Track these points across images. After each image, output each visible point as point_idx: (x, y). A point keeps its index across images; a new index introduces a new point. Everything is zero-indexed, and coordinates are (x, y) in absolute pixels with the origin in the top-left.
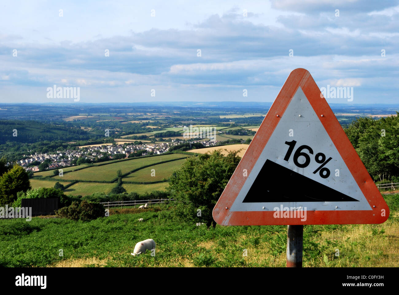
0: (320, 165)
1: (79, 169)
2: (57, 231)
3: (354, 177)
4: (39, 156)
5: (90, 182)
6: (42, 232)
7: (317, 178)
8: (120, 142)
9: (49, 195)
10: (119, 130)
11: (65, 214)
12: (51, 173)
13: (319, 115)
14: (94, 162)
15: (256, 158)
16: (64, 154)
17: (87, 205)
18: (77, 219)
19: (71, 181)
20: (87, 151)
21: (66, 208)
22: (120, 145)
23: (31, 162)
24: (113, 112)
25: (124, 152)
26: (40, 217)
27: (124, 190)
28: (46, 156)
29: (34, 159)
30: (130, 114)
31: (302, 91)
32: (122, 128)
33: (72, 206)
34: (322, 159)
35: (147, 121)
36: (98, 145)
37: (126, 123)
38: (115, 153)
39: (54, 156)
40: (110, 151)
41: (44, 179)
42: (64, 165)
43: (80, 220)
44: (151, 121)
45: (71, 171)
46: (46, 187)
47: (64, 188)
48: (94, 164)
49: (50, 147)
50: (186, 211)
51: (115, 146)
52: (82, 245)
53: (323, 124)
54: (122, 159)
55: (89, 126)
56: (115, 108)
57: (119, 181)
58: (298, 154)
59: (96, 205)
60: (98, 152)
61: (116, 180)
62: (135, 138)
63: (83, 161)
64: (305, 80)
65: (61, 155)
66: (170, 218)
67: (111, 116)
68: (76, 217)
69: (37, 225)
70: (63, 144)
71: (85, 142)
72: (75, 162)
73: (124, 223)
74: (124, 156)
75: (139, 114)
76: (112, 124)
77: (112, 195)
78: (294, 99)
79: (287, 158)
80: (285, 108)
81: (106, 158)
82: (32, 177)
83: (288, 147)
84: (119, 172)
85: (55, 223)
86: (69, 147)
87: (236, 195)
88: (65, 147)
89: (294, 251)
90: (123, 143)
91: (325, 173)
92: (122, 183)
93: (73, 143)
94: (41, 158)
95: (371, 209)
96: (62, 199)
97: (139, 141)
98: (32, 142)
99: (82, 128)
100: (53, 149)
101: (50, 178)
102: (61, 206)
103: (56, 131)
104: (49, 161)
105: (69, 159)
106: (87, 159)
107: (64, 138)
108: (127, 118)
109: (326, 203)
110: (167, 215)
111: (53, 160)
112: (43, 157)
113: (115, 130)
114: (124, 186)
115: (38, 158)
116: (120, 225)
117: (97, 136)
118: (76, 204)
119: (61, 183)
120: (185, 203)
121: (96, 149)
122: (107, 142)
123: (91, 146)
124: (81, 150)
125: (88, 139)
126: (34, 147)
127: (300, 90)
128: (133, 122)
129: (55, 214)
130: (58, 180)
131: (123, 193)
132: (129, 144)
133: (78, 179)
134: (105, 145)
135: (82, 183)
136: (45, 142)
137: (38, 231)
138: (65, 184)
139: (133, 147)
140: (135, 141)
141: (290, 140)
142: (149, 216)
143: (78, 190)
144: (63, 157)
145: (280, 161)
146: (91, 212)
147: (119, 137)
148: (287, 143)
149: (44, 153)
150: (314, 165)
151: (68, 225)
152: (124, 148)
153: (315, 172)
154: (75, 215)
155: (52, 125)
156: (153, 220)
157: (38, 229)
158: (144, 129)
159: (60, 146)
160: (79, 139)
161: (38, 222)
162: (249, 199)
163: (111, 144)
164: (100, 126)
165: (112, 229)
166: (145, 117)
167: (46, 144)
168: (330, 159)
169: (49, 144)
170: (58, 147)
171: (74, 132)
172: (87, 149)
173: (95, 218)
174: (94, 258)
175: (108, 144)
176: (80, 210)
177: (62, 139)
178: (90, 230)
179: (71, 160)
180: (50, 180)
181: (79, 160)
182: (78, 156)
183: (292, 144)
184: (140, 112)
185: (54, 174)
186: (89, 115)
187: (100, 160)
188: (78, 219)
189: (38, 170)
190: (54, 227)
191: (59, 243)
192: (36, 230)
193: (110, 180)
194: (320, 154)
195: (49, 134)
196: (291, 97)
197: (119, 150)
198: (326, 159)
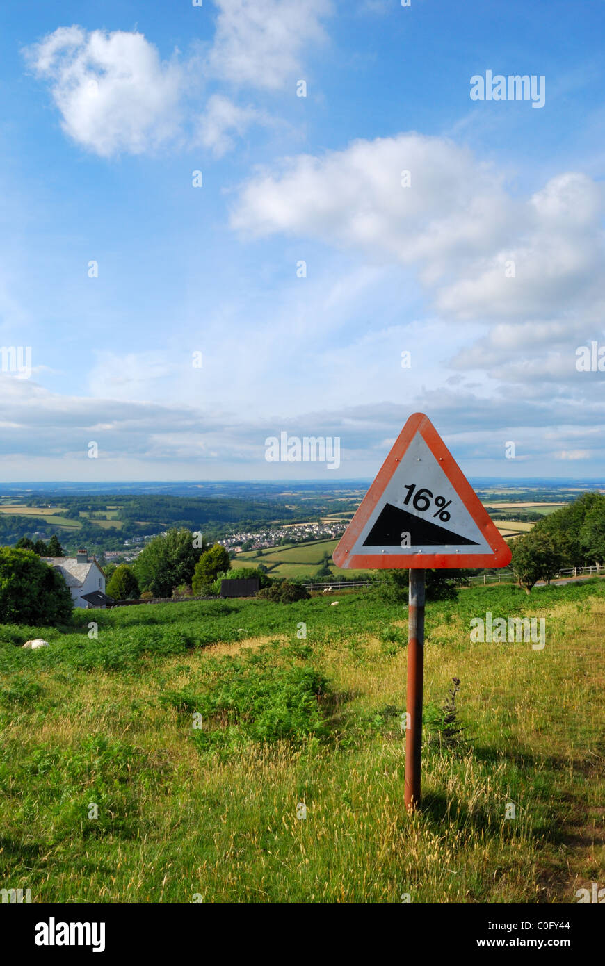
0: (440, 508)
1: (284, 550)
2: (255, 612)
3: (475, 520)
4: (242, 536)
5: (295, 563)
6: (241, 613)
7: (437, 521)
8: (326, 521)
9: (250, 576)
10: (324, 508)
11: (265, 595)
12: (254, 553)
13: (438, 459)
14: (299, 542)
15: (376, 502)
16: (267, 534)
17: (289, 587)
18: (278, 602)
19: (275, 562)
20: (291, 530)
21: (267, 589)
22: (326, 524)
23: (233, 542)
24: (319, 490)
25: (330, 532)
26: (239, 598)
27: (331, 573)
28: (250, 537)
29: (236, 539)
30: (336, 491)
31: (420, 435)
32: (328, 507)
33: (273, 587)
34: (442, 502)
35: (355, 499)
36: (303, 525)
37: (332, 500)
38: (321, 533)
39: (258, 536)
40: (316, 531)
41: (247, 560)
42: (268, 545)
43: (280, 603)
44: (359, 499)
45: (275, 552)
46: (246, 568)
47: (267, 570)
48: (299, 544)
49: (252, 527)
50: (390, 592)
51: (321, 525)
52: (278, 626)
53: (442, 468)
54: (329, 539)
55: (294, 504)
56: (320, 485)
57: (325, 562)
58: (417, 497)
59: (298, 587)
60: (303, 532)
61: (323, 561)
62: (342, 517)
63: (287, 542)
64: (423, 425)
65: (264, 534)
66: (373, 599)
67: (317, 493)
68: (277, 599)
69: (236, 606)
70: (267, 523)
71: (289, 521)
72: (279, 542)
73: (326, 606)
74: (331, 536)
75: (346, 491)
76: (318, 502)
77: (316, 578)
78: (412, 443)
79: (406, 502)
80: (403, 453)
81: (312, 538)
82: (234, 558)
83: (407, 490)
84: (326, 553)
85: (255, 604)
86: (273, 527)
87: (356, 538)
88: (269, 526)
89: (416, 595)
90: (329, 522)
91: (445, 516)
92: (328, 565)
93: (277, 522)
94: (244, 538)
95: (493, 553)
96: (263, 580)
97: (346, 520)
98: (235, 522)
99: (287, 506)
100: (256, 528)
101: (253, 559)
102: (261, 587)
103: (260, 510)
104: (252, 541)
105: (273, 539)
106: (292, 539)
107: (268, 516)
108: (333, 495)
109: (447, 546)
110: (370, 597)
111: (257, 540)
112: (246, 537)
113: (320, 508)
114: (331, 568)
115: (241, 538)
116: (321, 608)
117: (302, 514)
118: (277, 585)
119: (265, 565)
120: (389, 584)
121: (301, 528)
122: (312, 521)
123: (296, 525)
124: (285, 530)
125: (292, 518)
126: (237, 526)
127: (418, 434)
128: (339, 500)
129: (255, 596)
130: (261, 561)
131: (329, 576)
132: (335, 524)
133: (282, 560)
134: (311, 524)
135: (287, 565)
136: (248, 521)
137: (236, 613)
138: (268, 566)
139: (340, 527)
140: (341, 519)
141: (410, 484)
142: (353, 599)
143: (283, 572)
144: (266, 537)
145: (400, 505)
146: (292, 594)
147: (325, 515)
148: (406, 486)
149: (247, 532)
150: (434, 509)
151: (268, 607)
152: (330, 528)
153: (435, 516)
154: (276, 597)
155: (255, 503)
156: (357, 603)
157: (237, 611)
158: (351, 507)
159: (264, 525)
160: (284, 518)
161: (238, 603)
162: (369, 542)
163: (317, 523)
164: (305, 504)
165: (313, 611)
166: (352, 494)
167: (249, 524)
168: (450, 502)
169: (251, 523)
170: (261, 526)
171: (278, 511)
172: (291, 528)
173: (296, 600)
174: (282, 635)
175: (313, 523)
176: (281, 591)
177: (265, 518)
178: (289, 611)
179: (275, 540)
180: (253, 561)
181: (283, 540)
182: (283, 536)
183: (412, 488)
184: (347, 489)
185: (256, 555)
186: (294, 493)
187: (305, 540)
188: (279, 600)
189: (241, 550)
190: (253, 608)
191: (255, 624)
192: (234, 612)
193: (316, 562)
194: (439, 498)
195: (252, 513)
196: (410, 441)
197: (325, 529)
198: (446, 502)
